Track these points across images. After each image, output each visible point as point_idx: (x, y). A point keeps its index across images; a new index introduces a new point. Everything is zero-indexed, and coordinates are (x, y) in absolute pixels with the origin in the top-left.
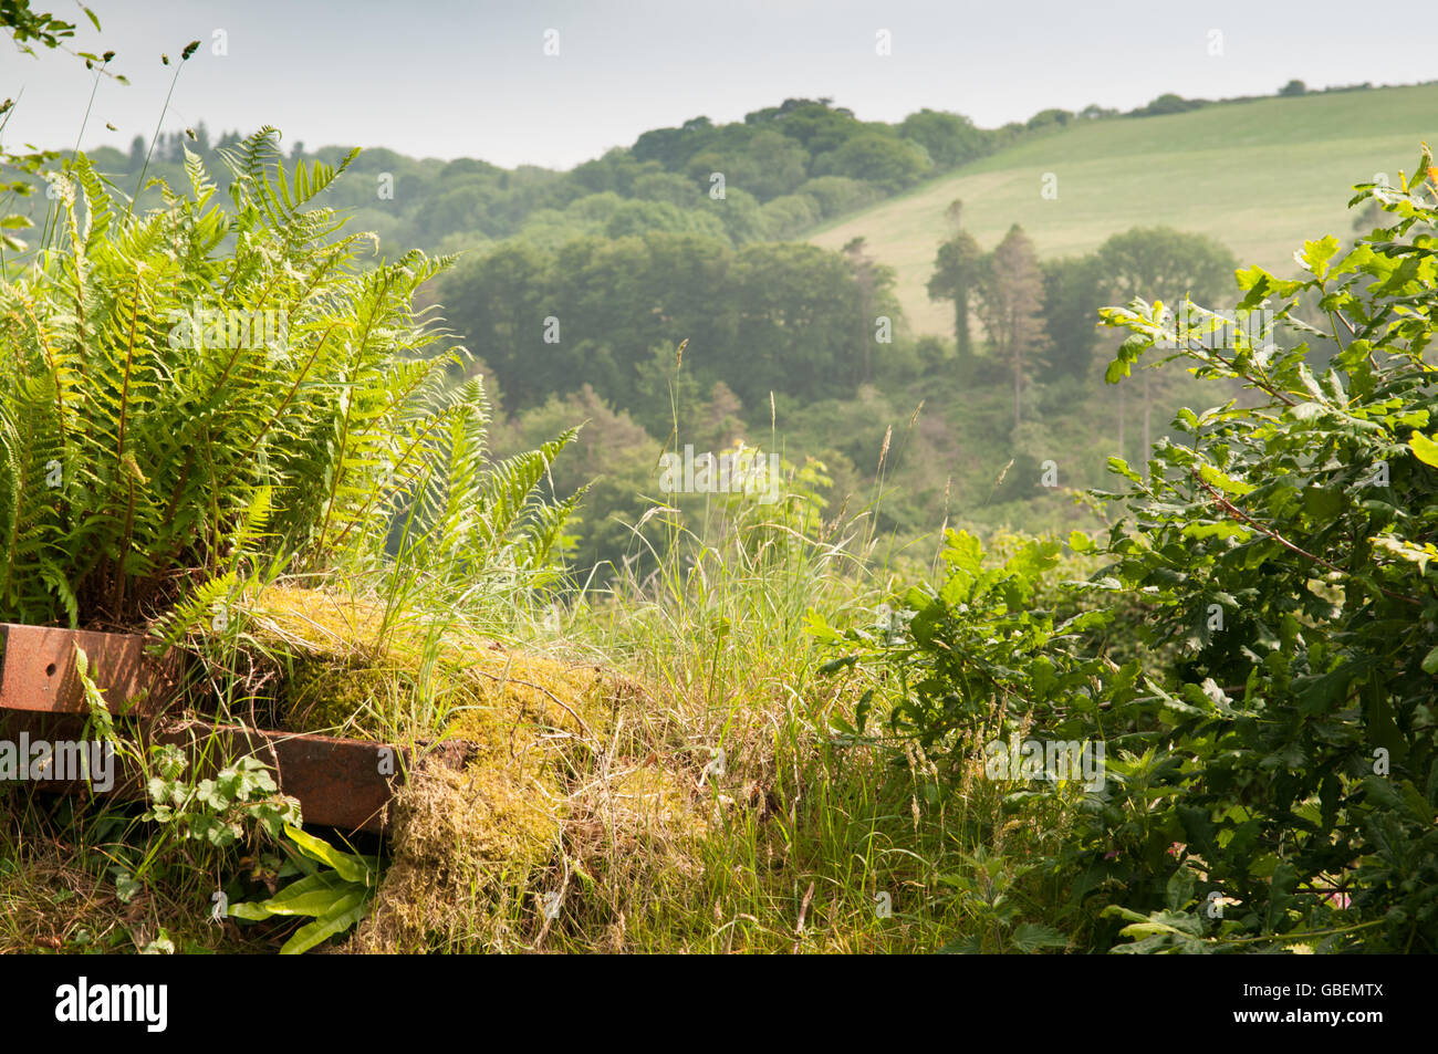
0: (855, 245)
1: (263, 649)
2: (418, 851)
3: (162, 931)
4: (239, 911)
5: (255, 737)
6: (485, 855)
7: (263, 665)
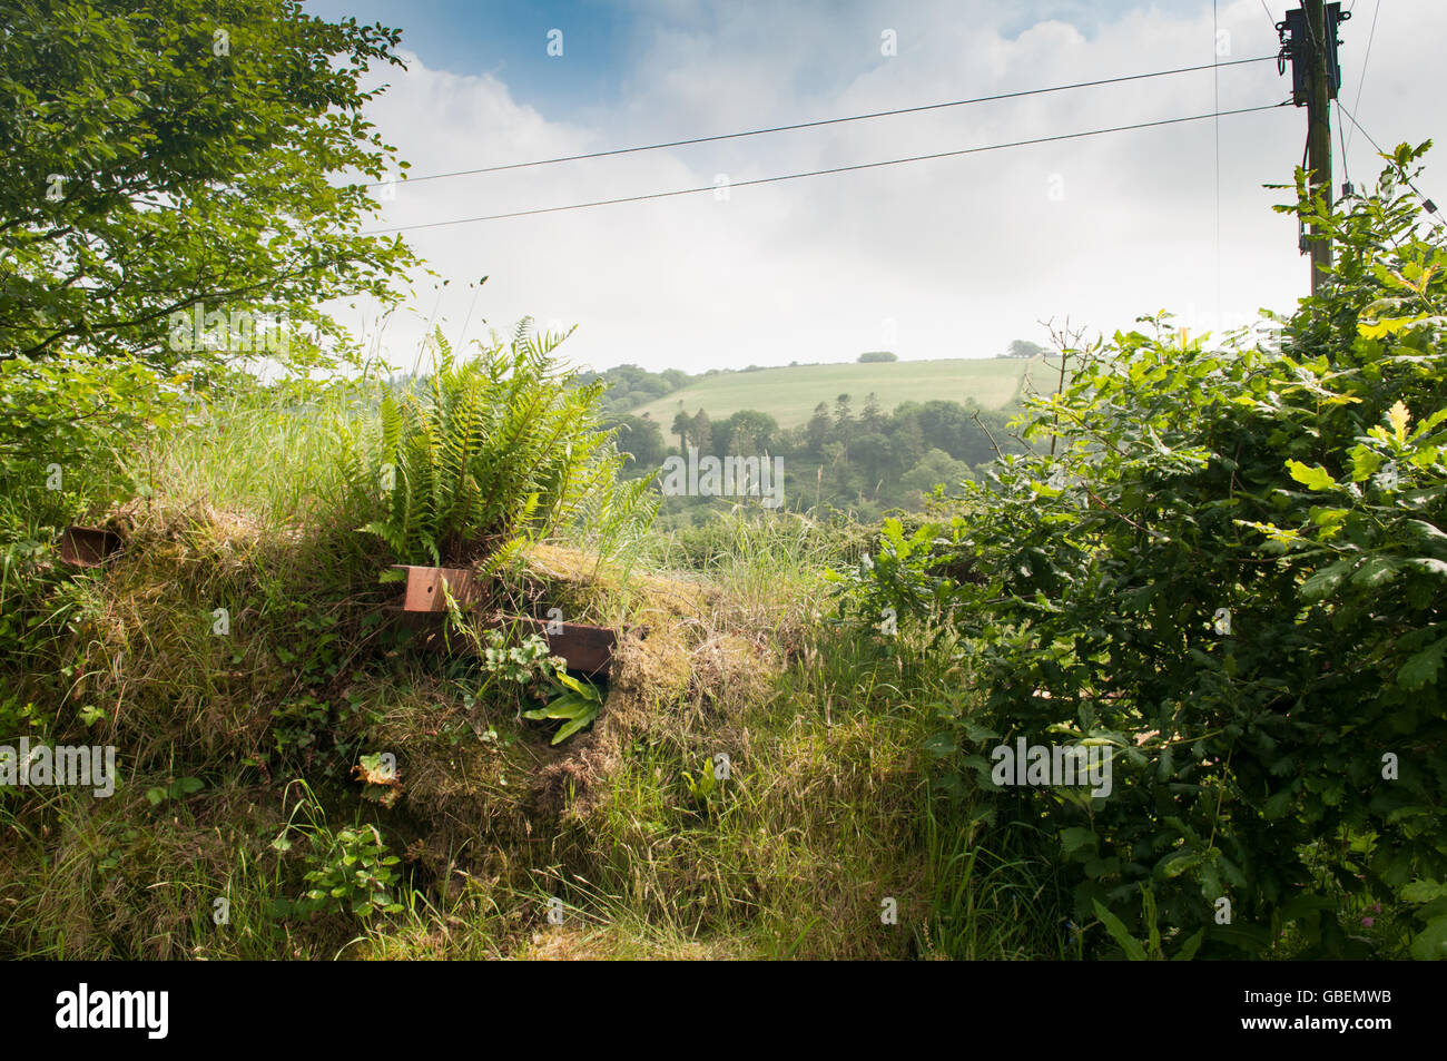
0: (646, 415)
1: (537, 578)
2: (626, 685)
3: (491, 727)
4: (529, 715)
5: (535, 623)
6: (659, 685)
7: (539, 586)
